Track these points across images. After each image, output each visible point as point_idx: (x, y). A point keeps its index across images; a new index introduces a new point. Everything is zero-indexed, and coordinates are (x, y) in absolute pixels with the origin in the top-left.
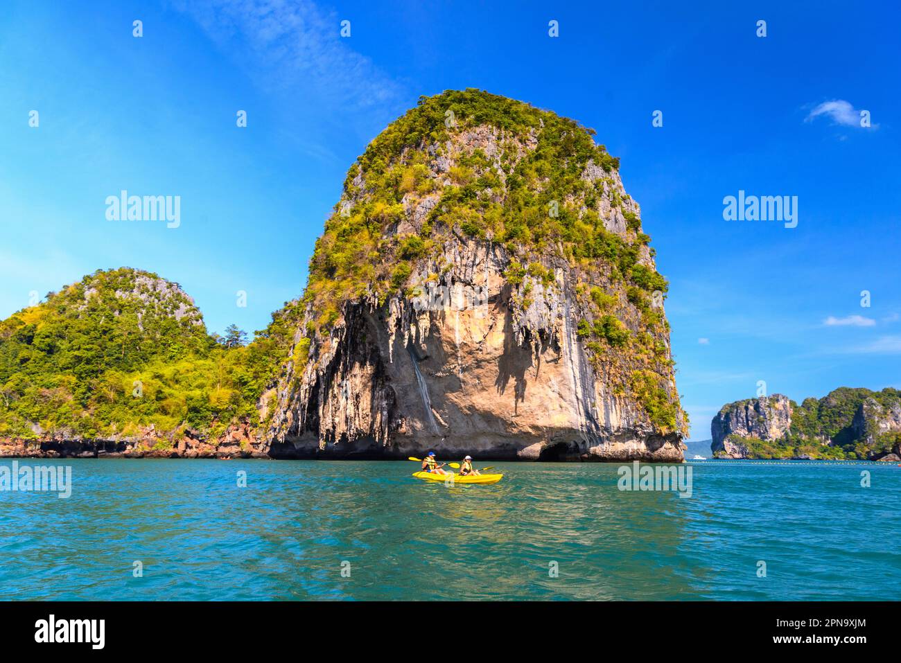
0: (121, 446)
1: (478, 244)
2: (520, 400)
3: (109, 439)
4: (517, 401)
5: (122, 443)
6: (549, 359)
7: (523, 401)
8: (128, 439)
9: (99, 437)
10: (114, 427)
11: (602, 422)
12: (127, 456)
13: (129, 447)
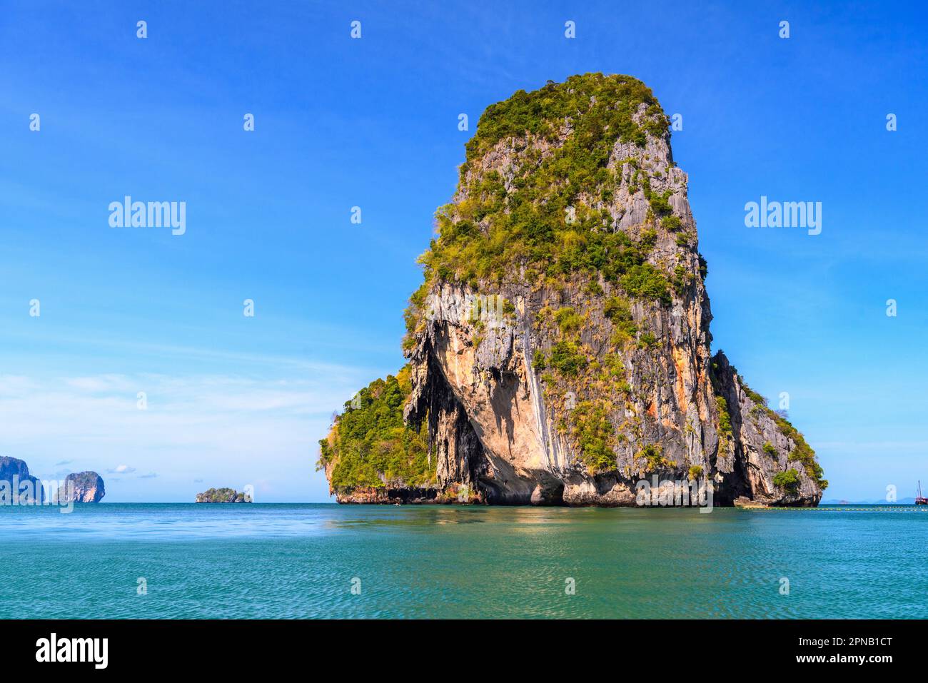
0: (431, 493)
1: (452, 285)
2: (512, 442)
3: (422, 486)
4: (510, 443)
5: (430, 490)
6: (523, 395)
7: (514, 443)
8: (435, 486)
9: (417, 485)
10: (426, 475)
11: (553, 462)
12: (439, 503)
13: (438, 494)
